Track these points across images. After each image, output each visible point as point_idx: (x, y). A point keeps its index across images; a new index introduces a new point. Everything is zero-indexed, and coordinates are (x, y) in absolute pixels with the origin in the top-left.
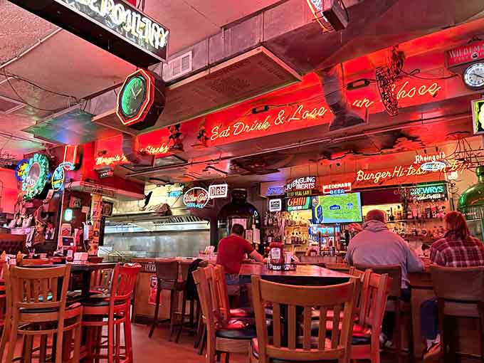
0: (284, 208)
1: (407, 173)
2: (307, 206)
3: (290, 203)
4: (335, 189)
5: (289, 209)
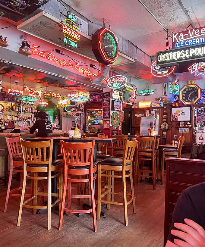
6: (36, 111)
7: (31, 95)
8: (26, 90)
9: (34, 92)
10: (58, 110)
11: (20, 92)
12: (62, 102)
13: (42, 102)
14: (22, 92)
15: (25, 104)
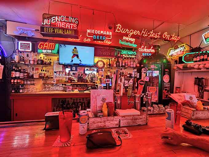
0: (34, 50)
1: (150, 35)
2: (55, 51)
3: (40, 47)
4: (98, 35)
5: (39, 51)
6: (138, 65)
7: (127, 39)
8: (119, 30)
9: (132, 33)
10: (168, 62)
11: (108, 33)
12: (173, 53)
13: (145, 49)
14: (111, 33)
15: (125, 58)
